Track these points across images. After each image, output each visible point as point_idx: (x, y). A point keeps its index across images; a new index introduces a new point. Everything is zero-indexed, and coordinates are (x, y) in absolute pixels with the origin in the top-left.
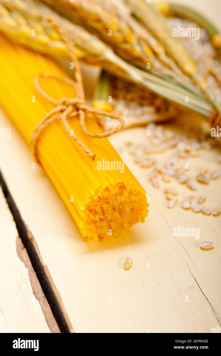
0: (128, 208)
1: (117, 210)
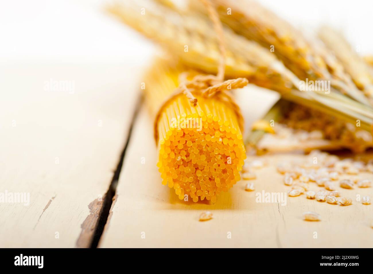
1: (205, 154)
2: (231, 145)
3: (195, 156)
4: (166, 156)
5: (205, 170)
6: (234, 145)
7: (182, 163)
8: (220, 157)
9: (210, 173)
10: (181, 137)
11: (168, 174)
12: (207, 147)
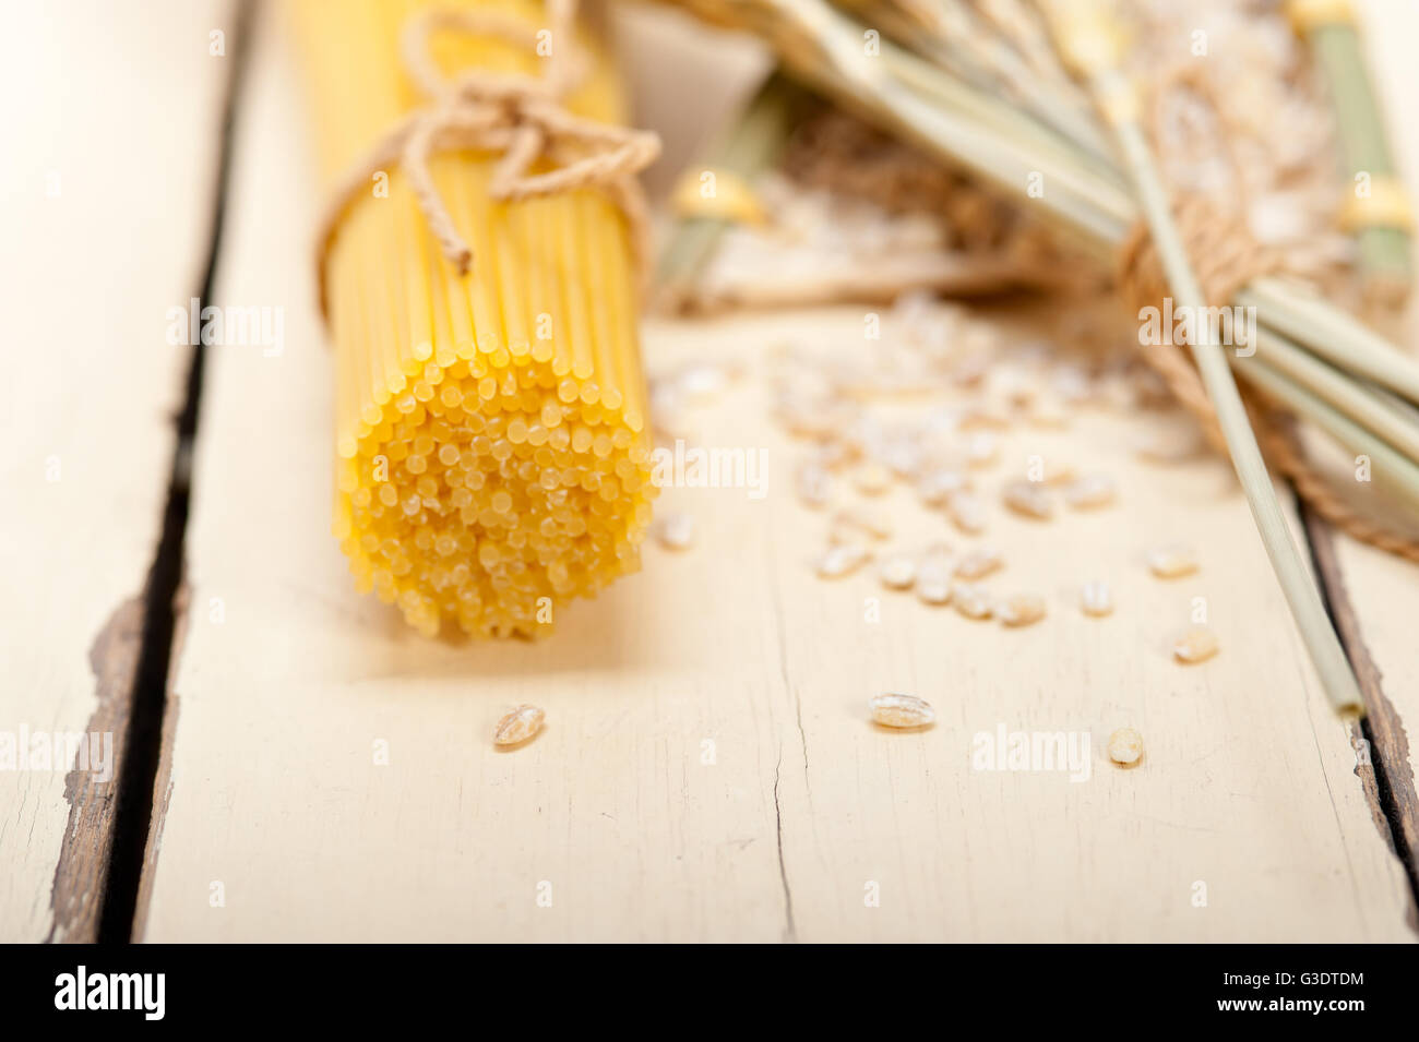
0: (552, 481)
1: (507, 485)
2: (601, 453)
3: (470, 498)
4: (365, 499)
5: (510, 543)
6: (615, 452)
7: (424, 519)
8: (562, 497)
9: (528, 550)
10: (418, 429)
11: (376, 558)
12: (515, 465)
